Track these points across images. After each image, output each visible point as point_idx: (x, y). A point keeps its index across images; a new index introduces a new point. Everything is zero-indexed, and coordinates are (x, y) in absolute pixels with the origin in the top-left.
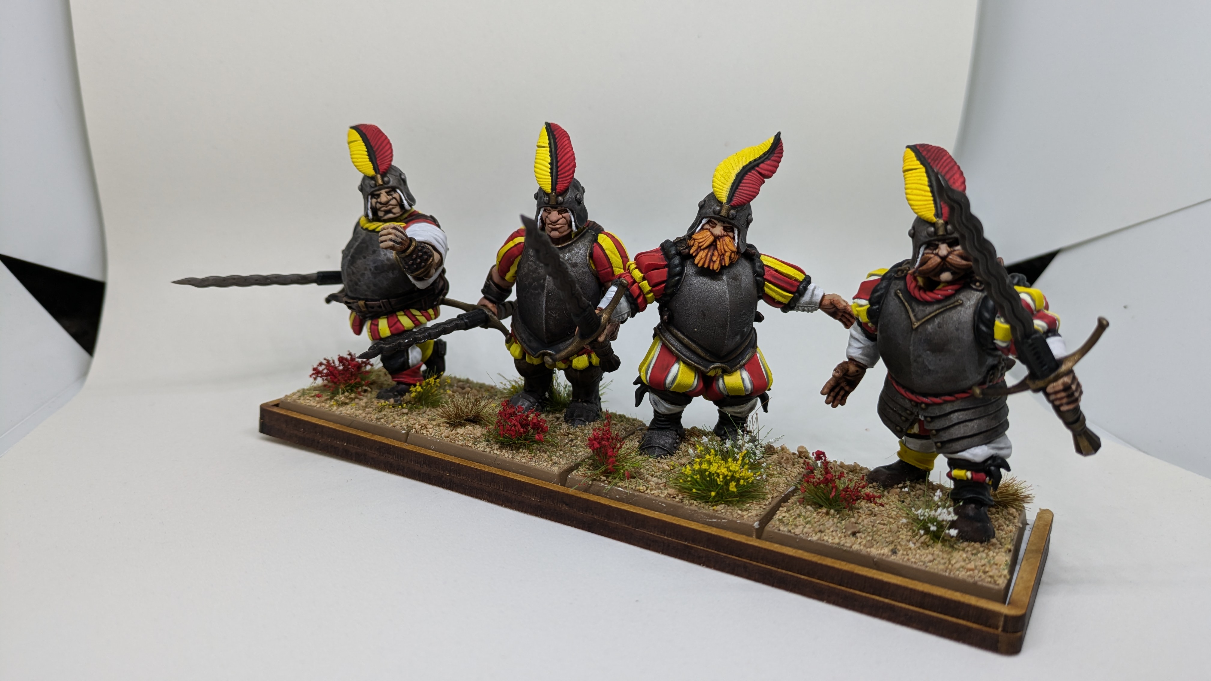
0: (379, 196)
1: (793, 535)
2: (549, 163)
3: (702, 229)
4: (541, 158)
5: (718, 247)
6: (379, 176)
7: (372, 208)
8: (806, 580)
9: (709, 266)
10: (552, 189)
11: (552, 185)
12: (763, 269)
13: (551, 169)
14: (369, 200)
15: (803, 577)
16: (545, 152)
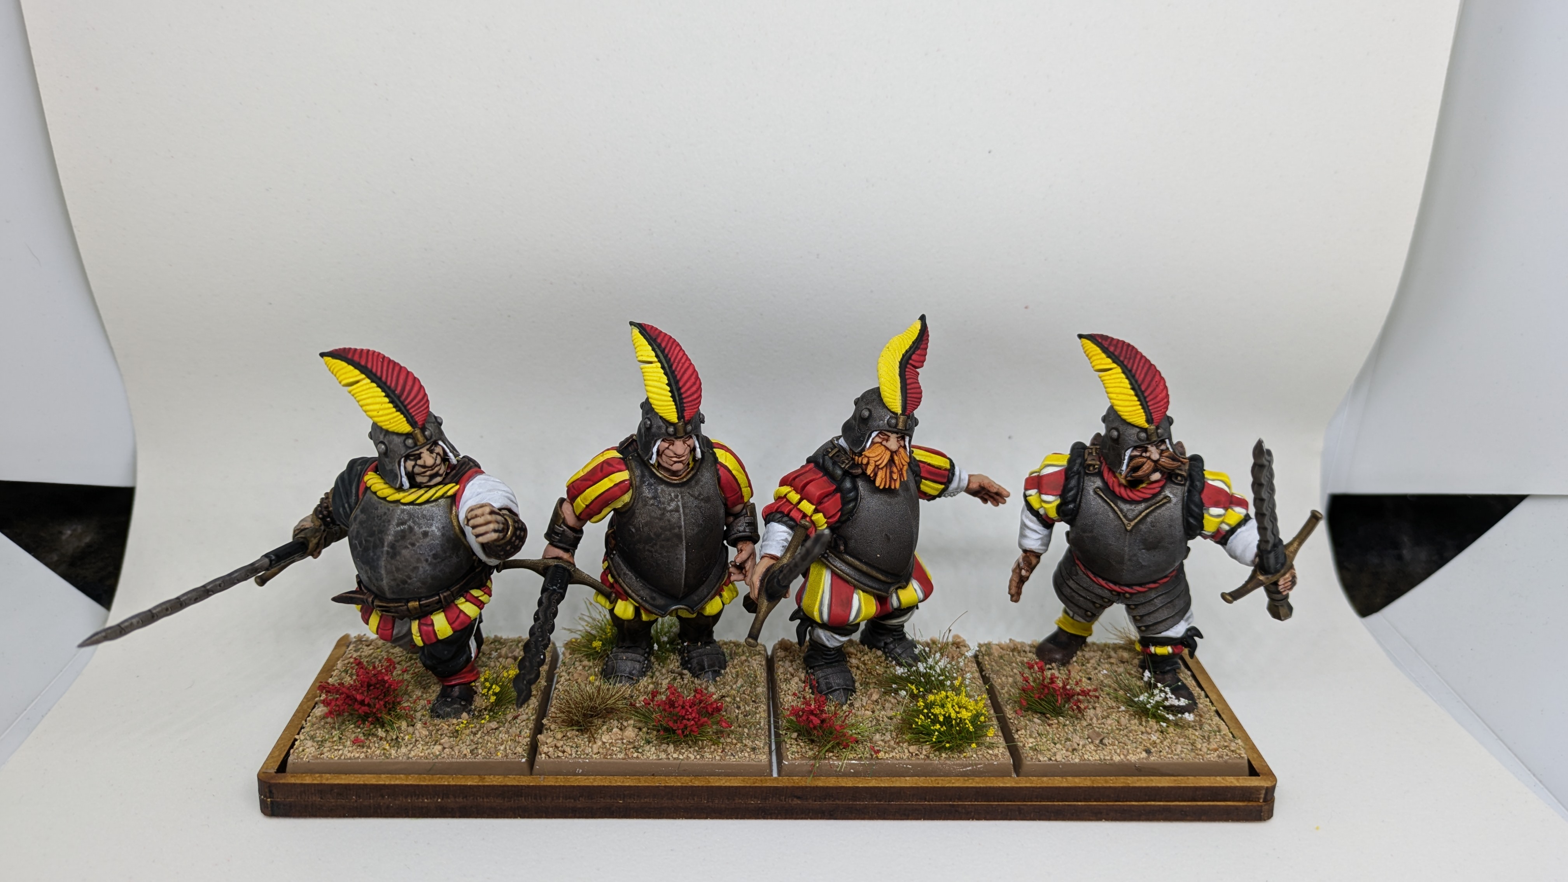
0: (419, 457)
1: (1054, 762)
2: (667, 384)
3: (873, 443)
4: (652, 378)
5: (897, 462)
6: (417, 431)
7: (407, 474)
8: (1085, 805)
9: (890, 486)
10: (679, 418)
11: (678, 412)
12: (919, 466)
13: (671, 391)
14: (402, 463)
15: (1080, 803)
16: (655, 370)
